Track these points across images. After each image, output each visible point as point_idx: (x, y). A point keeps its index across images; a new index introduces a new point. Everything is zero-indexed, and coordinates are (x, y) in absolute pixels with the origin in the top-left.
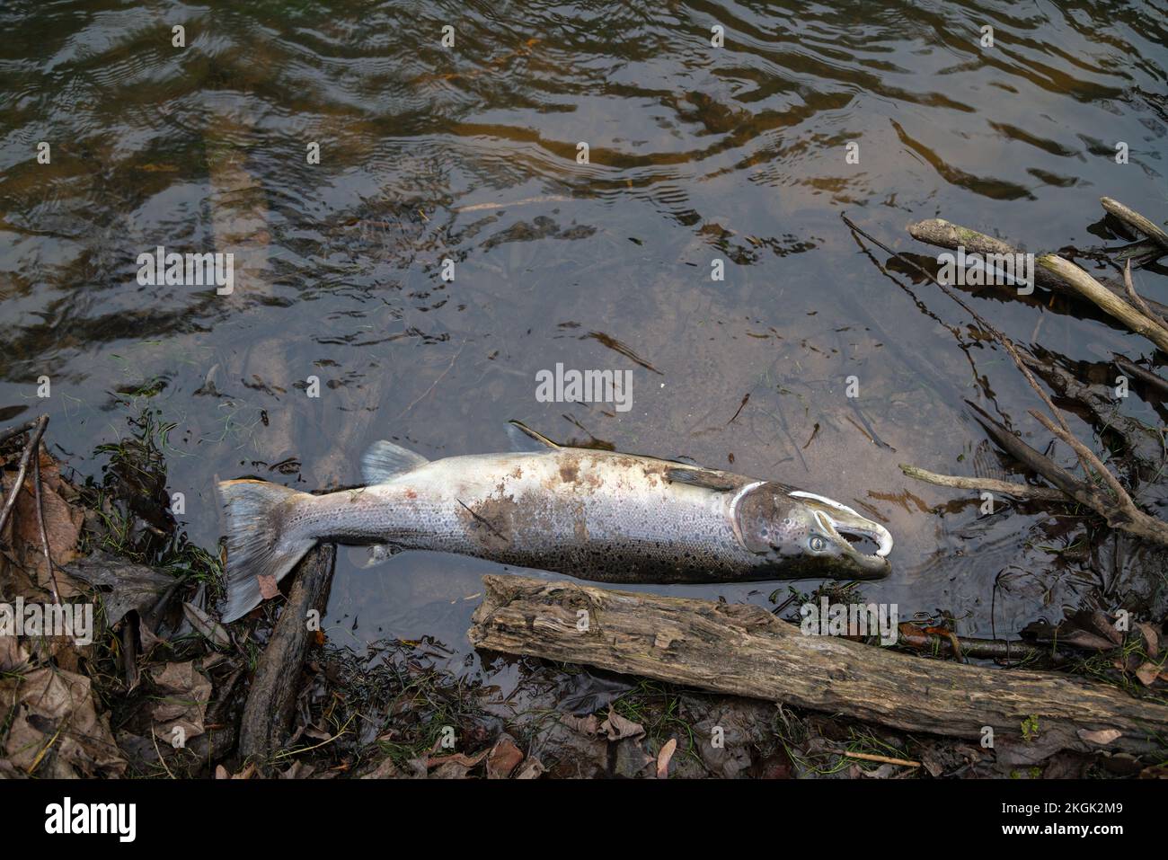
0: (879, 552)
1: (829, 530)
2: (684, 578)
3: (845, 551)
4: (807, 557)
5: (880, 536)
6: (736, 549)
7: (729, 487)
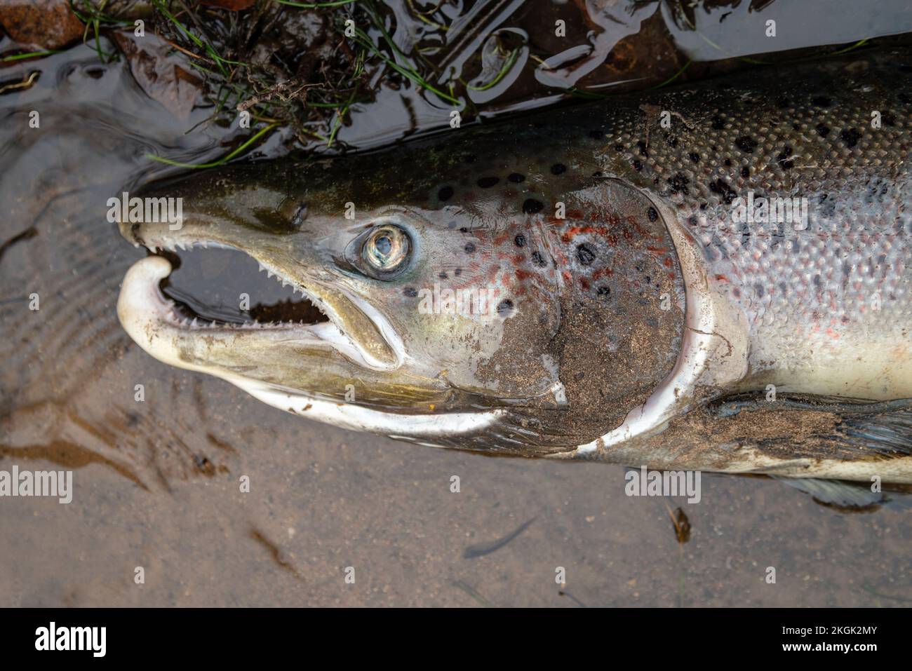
0: (160, 269)
1: (348, 307)
2: (832, 67)
3: (286, 243)
4: (419, 199)
5: (163, 323)
6: (680, 184)
7: (726, 410)
